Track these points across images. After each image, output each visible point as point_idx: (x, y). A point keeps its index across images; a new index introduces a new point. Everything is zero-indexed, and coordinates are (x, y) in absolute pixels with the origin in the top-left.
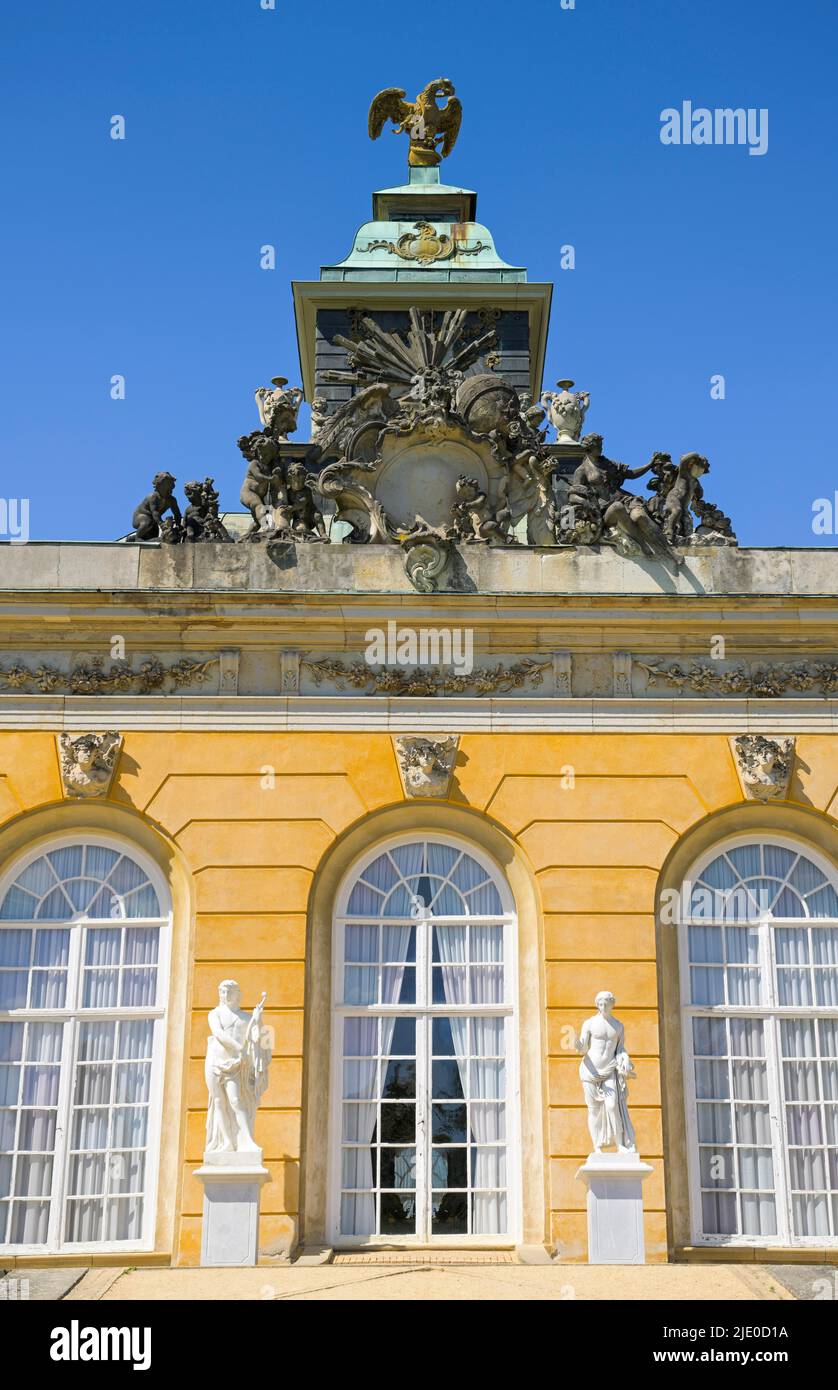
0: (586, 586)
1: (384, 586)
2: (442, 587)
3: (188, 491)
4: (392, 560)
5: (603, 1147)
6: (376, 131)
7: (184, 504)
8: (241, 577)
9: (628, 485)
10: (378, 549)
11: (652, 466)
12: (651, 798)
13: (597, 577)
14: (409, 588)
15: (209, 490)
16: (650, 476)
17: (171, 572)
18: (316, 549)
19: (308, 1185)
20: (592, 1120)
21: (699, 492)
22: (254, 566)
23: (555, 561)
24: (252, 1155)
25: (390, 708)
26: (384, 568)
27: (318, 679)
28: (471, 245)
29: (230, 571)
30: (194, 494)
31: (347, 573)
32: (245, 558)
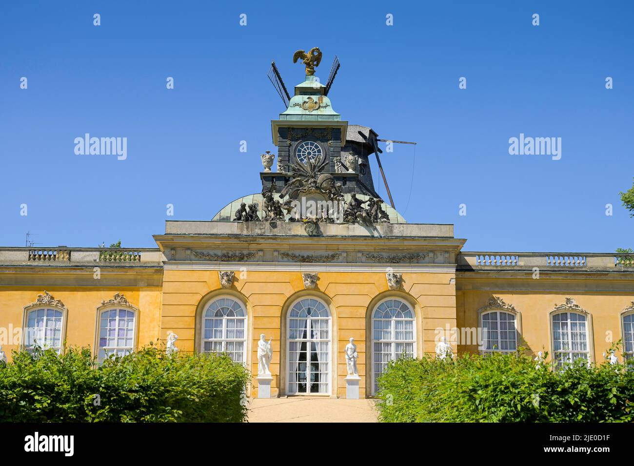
0: (351, 234)
1: (299, 233)
2: (314, 234)
3: (249, 207)
4: (301, 226)
5: (350, 374)
6: (295, 61)
7: (248, 209)
8: (263, 231)
9: (363, 205)
10: (298, 223)
11: (369, 200)
12: (365, 289)
13: (354, 231)
14: (306, 234)
15: (254, 207)
16: (368, 203)
17: (245, 229)
18: (282, 223)
19: (281, 381)
20: (348, 368)
21: (381, 208)
22: (266, 228)
23: (343, 227)
24: (268, 375)
25: (301, 266)
26: (300, 228)
27: (283, 258)
28: (324, 105)
29: (260, 229)
30: (251, 207)
31: (290, 230)
32: (264, 226)
